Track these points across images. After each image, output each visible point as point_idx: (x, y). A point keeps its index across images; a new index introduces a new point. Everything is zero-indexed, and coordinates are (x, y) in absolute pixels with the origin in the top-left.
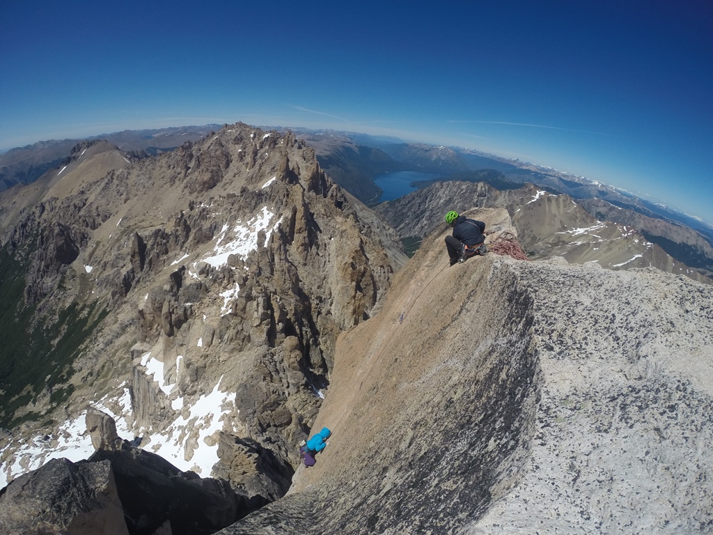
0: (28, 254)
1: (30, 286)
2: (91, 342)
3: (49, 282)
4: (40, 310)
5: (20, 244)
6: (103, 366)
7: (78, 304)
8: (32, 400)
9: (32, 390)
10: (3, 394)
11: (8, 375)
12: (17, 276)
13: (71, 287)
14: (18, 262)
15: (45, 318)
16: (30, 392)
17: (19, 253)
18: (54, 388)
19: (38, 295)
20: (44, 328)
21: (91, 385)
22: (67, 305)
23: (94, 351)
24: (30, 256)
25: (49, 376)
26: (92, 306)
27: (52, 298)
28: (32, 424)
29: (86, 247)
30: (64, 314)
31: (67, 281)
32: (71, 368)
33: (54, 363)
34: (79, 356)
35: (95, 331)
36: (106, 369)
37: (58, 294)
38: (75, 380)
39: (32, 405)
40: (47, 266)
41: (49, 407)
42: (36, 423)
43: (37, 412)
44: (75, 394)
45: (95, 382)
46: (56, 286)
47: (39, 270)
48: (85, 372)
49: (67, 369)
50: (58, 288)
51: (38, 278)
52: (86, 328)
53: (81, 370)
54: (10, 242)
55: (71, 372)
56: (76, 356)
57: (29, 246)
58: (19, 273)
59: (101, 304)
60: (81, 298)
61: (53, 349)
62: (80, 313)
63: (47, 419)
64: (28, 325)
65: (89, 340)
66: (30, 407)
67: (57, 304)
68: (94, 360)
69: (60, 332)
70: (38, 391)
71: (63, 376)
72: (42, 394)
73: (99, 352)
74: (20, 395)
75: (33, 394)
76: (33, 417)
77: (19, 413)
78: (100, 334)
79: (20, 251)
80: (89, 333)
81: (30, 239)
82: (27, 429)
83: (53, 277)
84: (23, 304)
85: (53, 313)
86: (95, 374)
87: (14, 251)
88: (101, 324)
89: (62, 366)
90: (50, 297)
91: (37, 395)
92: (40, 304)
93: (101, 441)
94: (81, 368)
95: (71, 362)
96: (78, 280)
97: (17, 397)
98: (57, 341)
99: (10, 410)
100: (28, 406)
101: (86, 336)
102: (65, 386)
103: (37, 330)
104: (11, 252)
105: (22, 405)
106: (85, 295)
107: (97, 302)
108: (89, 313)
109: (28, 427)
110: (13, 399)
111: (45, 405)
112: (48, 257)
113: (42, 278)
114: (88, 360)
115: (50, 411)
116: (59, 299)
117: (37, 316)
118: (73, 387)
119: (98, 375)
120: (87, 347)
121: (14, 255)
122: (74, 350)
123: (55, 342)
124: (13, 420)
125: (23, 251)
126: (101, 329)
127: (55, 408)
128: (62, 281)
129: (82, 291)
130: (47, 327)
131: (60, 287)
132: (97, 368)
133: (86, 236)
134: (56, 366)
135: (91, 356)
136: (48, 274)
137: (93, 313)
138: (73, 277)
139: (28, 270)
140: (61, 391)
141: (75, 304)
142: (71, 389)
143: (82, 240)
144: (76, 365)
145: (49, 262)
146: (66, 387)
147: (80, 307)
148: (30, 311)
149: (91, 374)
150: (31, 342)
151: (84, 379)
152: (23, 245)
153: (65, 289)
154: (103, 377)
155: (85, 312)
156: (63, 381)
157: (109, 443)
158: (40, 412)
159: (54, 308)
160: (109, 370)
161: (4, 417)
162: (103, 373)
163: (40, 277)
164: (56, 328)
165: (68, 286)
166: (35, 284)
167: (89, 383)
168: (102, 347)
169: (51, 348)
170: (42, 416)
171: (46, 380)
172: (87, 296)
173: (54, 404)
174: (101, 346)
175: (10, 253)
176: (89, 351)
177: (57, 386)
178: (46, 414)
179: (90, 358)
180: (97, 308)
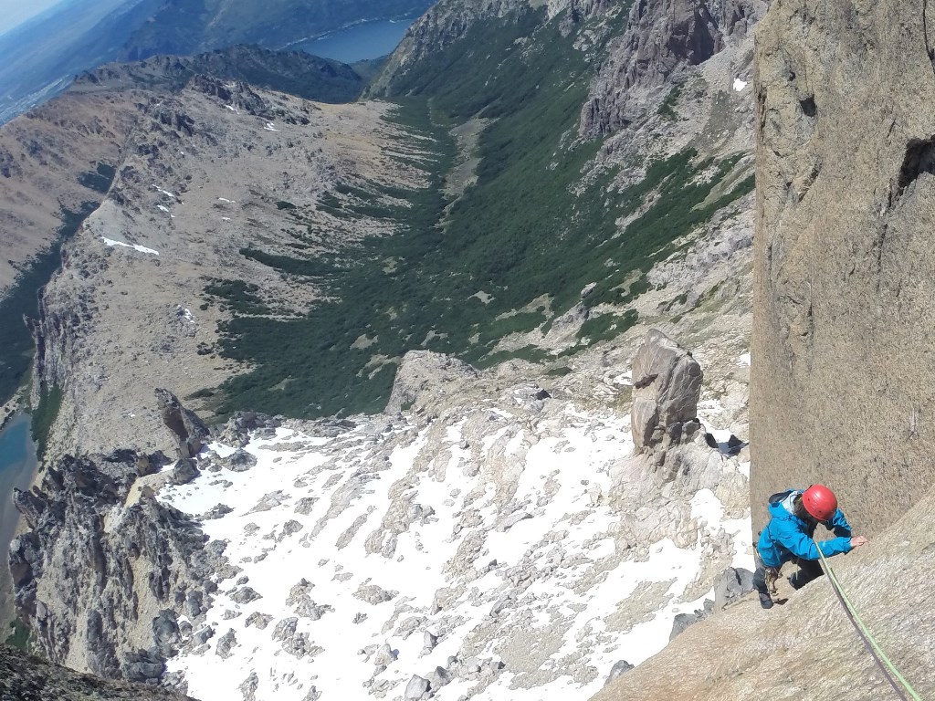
0: (605, 40)
1: (597, 100)
2: (703, 235)
3: (642, 97)
4: (609, 151)
5: (590, 16)
6: (715, 289)
7: (695, 154)
8: (541, 325)
9: (548, 307)
10: (487, 302)
11: (508, 268)
12: (573, 80)
13: (688, 116)
14: (580, 53)
15: (616, 169)
16: (543, 308)
17: (584, 36)
18: (594, 310)
19: (611, 121)
20: (609, 190)
21: (676, 320)
22: (672, 152)
23: (705, 254)
24: (608, 44)
25: (592, 285)
26: (726, 166)
27: (641, 130)
28: (526, 366)
29: (743, 34)
30: (659, 169)
31: (682, 100)
32: (643, 278)
33: (609, 263)
34: (669, 259)
35: (718, 214)
36: (718, 295)
37: (655, 125)
38: (645, 304)
39: (540, 334)
40: (644, 62)
41: (573, 345)
42: (535, 366)
43: (545, 348)
44: (635, 331)
45: (687, 316)
46: (656, 108)
47: (623, 69)
48: (670, 294)
49: (635, 279)
50: (660, 112)
51: (618, 85)
52: (701, 206)
53: (664, 287)
54: (569, 11)
55: (642, 287)
56: (662, 257)
57: (610, 22)
58: (579, 75)
59: (749, 165)
60: (706, 144)
61: (617, 235)
62: (695, 172)
63: (559, 363)
64: (577, 177)
65: (700, 231)
66: (534, 337)
67: (648, 145)
68: (698, 274)
69: (640, 203)
70: (558, 308)
71: (623, 290)
72: (565, 316)
73: (716, 258)
74: (523, 310)
75: (549, 314)
76: (532, 354)
77: (507, 344)
78: (729, 222)
79: (587, 32)
80: (706, 215)
81: (614, 8)
82: (510, 372)
83: (653, 89)
84: (574, 135)
85: (636, 161)
86: (690, 300)
87: (574, 30)
88: (736, 203)
89: (627, 271)
90: (637, 129)
91: (554, 317)
92: (611, 140)
93: (652, 412)
94: (666, 284)
95: (650, 267)
96: (708, 103)
97: (514, 312)
98: (630, 219)
99: (492, 336)
100: (530, 335)
101: (696, 222)
102: (620, 311)
103: (592, 191)
104: (568, 32)
105: (519, 331)
106: (717, 140)
107: (741, 156)
108: (717, 179)
109: (515, 368)
110: (505, 315)
111: (566, 339)
112: (649, 43)
113: (628, 85)
114: (686, 270)
115: (570, 352)
116: (657, 136)
117: (599, 163)
118: (636, 318)
119: (698, 304)
120: (692, 243)
121: (572, 37)
122: (662, 244)
123: (624, 222)
124: (490, 354)
125: (595, 31)
126: (735, 213)
127: (583, 348)
128: (672, 100)
129: (712, 129)
130: (617, 188)
131: (666, 110)
132: (700, 289)
133: (747, 11)
134: (613, 268)
135: (694, 262)
136: (644, 80)
137: (726, 178)
138: (700, 94)
139: (599, 69)
140: (607, 318)
141: (689, 152)
142: (631, 320)
143: (736, 18)
144: (655, 275)
145: (650, 55)
146: (620, 314)
147: (700, 160)
148: (588, 151)
149: (683, 299)
150: (573, 213)
151: (666, 306)
152: (595, 20)
153: (674, 117)
154: (708, 310)
155: (708, 175)
156: (618, 299)
157: (669, 422)
158: (550, 349)
159: (641, 152)
160: (725, 299)
161: (475, 345)
162: (711, 303)
163: (623, 83)
164: (635, 194)
165: (681, 110)
166: (610, 98)
167: (673, 314)
168: (726, 250)
169: (614, 232)
170: (552, 358)
171: (582, 292)
172: (723, 140)
173: (584, 341)
174: (725, 247)
175: (564, 33)
176: (695, 252)
177: (603, 308)
178: (561, 355)
179: (692, 268)
180: (736, 169)
